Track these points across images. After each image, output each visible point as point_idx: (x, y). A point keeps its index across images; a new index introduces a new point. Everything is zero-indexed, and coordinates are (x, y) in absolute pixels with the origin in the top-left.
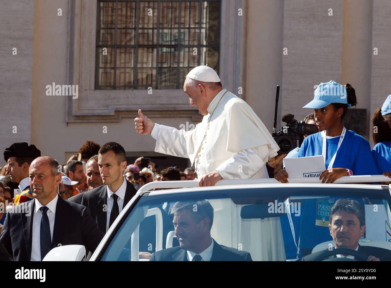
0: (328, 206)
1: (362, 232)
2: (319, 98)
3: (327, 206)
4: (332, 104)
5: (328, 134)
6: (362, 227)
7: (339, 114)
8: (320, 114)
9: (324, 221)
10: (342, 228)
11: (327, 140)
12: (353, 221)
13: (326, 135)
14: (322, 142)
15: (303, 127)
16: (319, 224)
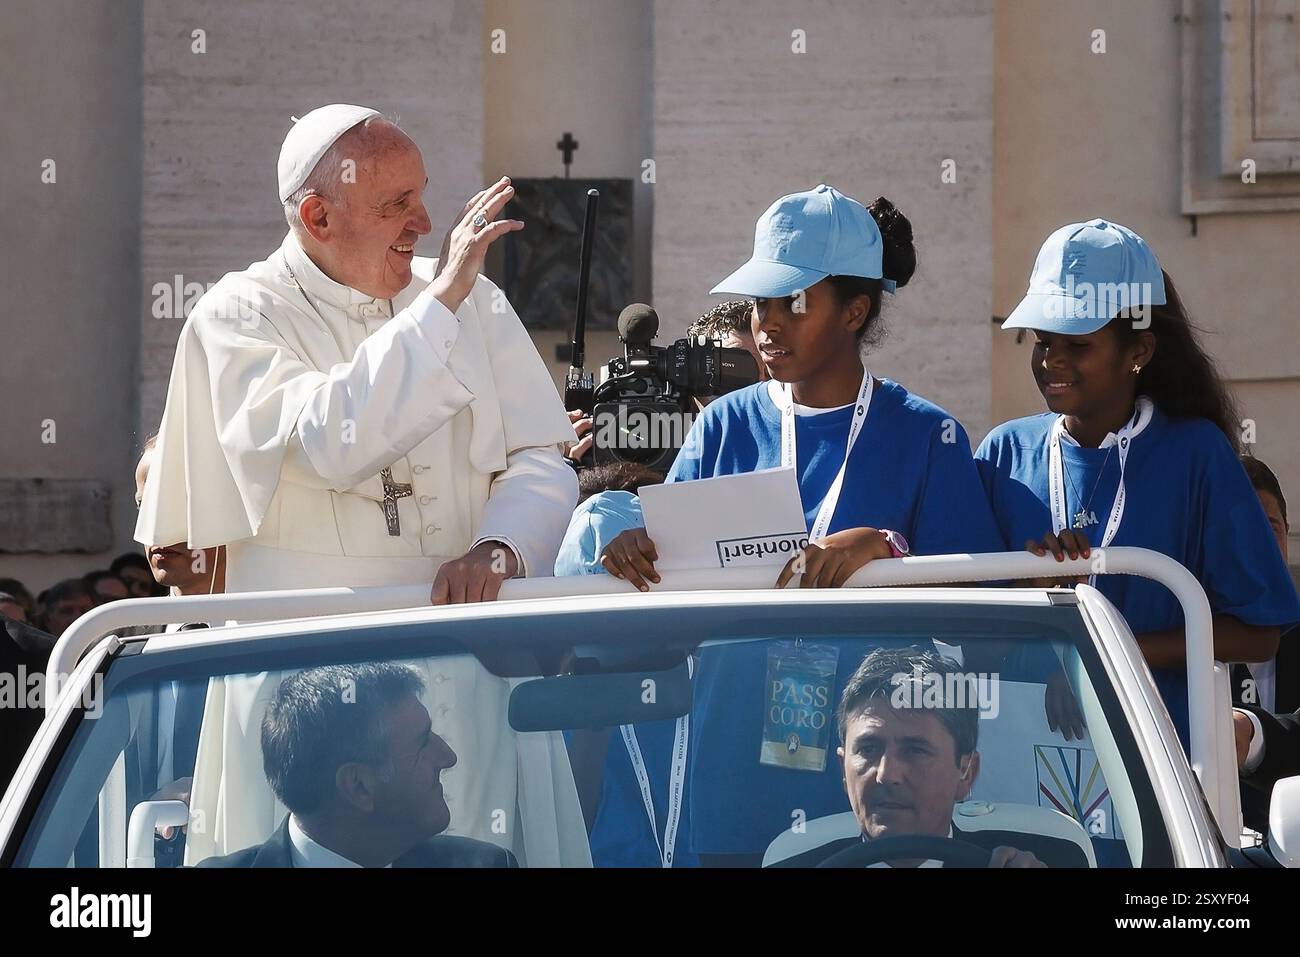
0: (812, 687)
1: (964, 777)
2: (776, 255)
3: (808, 690)
4: (830, 279)
5: (801, 398)
6: (963, 758)
7: (850, 322)
8: (780, 318)
9: (793, 746)
10: (881, 769)
11: (798, 419)
12: (922, 741)
13: (795, 401)
14: (779, 430)
15: (709, 361)
16: (776, 758)
